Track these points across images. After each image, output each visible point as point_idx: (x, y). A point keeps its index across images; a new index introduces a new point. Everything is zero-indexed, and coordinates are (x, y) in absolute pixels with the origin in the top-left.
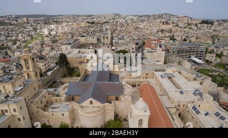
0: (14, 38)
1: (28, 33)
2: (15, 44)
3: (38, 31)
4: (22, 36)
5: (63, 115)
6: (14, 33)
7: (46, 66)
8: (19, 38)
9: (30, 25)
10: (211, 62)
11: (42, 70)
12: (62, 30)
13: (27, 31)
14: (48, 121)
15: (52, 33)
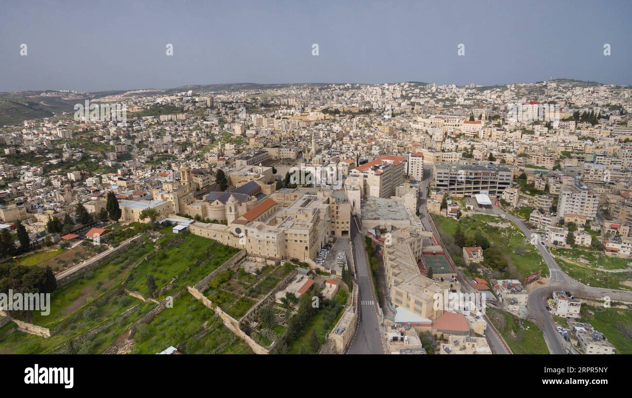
0: (183, 139)
1: (208, 130)
2: (183, 151)
3: (226, 126)
4: (197, 135)
5: (198, 208)
6: (185, 128)
7: (204, 182)
8: (193, 140)
9: (215, 112)
10: (508, 204)
11: (200, 185)
12: (269, 127)
13: (207, 127)
14: (189, 212)
15: (248, 132)
